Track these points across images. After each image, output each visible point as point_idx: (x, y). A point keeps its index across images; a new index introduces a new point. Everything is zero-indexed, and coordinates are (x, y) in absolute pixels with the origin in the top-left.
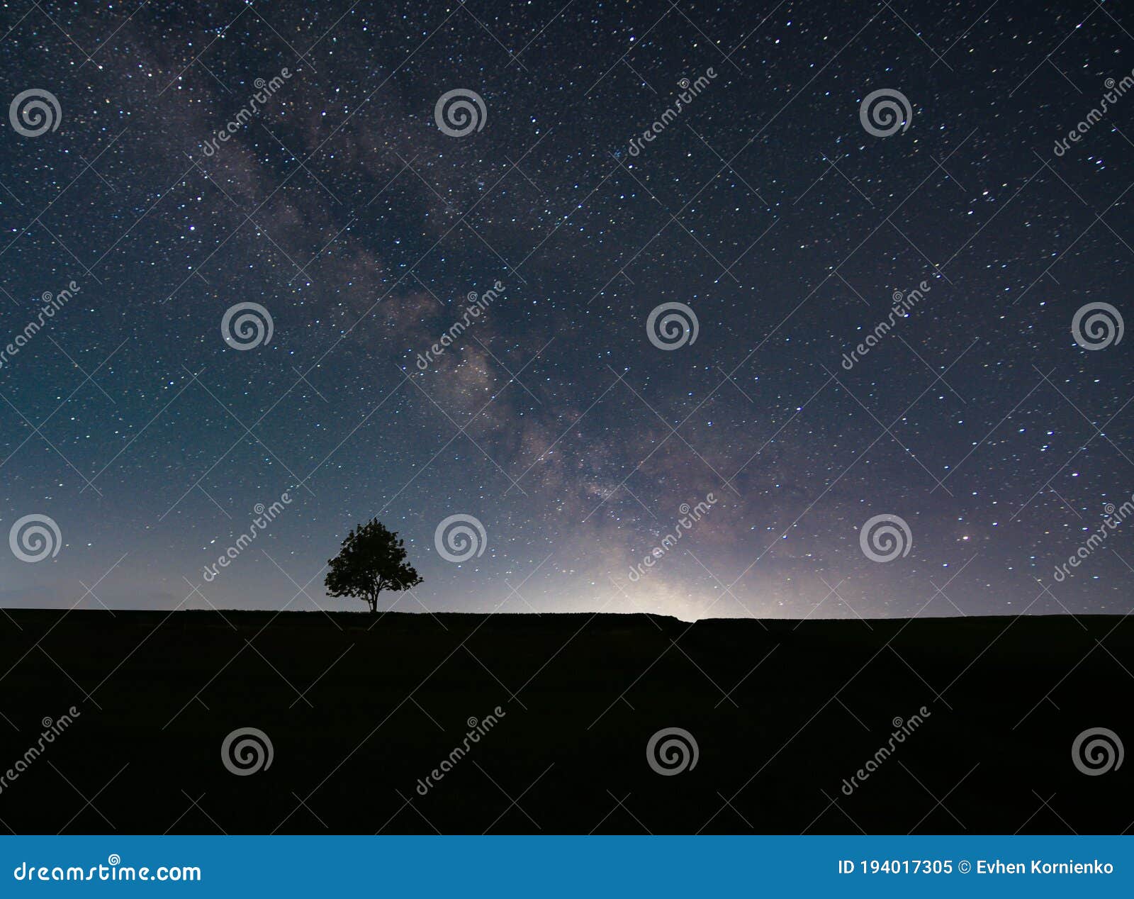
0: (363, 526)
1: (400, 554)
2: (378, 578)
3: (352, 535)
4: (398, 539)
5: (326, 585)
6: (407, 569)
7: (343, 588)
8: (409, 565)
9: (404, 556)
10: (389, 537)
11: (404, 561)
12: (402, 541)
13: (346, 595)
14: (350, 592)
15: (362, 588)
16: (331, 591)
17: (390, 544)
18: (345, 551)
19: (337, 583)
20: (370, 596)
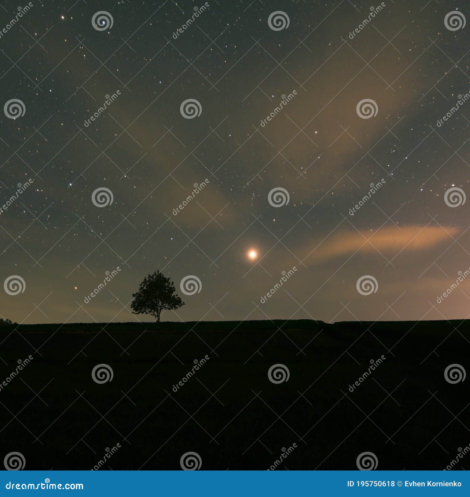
0: (151, 275)
1: (172, 290)
2: (160, 303)
3: (145, 280)
4: (171, 281)
5: (131, 308)
6: (176, 298)
7: (141, 309)
8: (177, 295)
9: (174, 290)
10: (166, 280)
11: (174, 294)
12: (173, 283)
13: (143, 313)
14: (145, 311)
15: (151, 309)
16: (134, 311)
17: (166, 284)
18: (141, 288)
19: (138, 306)
20: (156, 313)
